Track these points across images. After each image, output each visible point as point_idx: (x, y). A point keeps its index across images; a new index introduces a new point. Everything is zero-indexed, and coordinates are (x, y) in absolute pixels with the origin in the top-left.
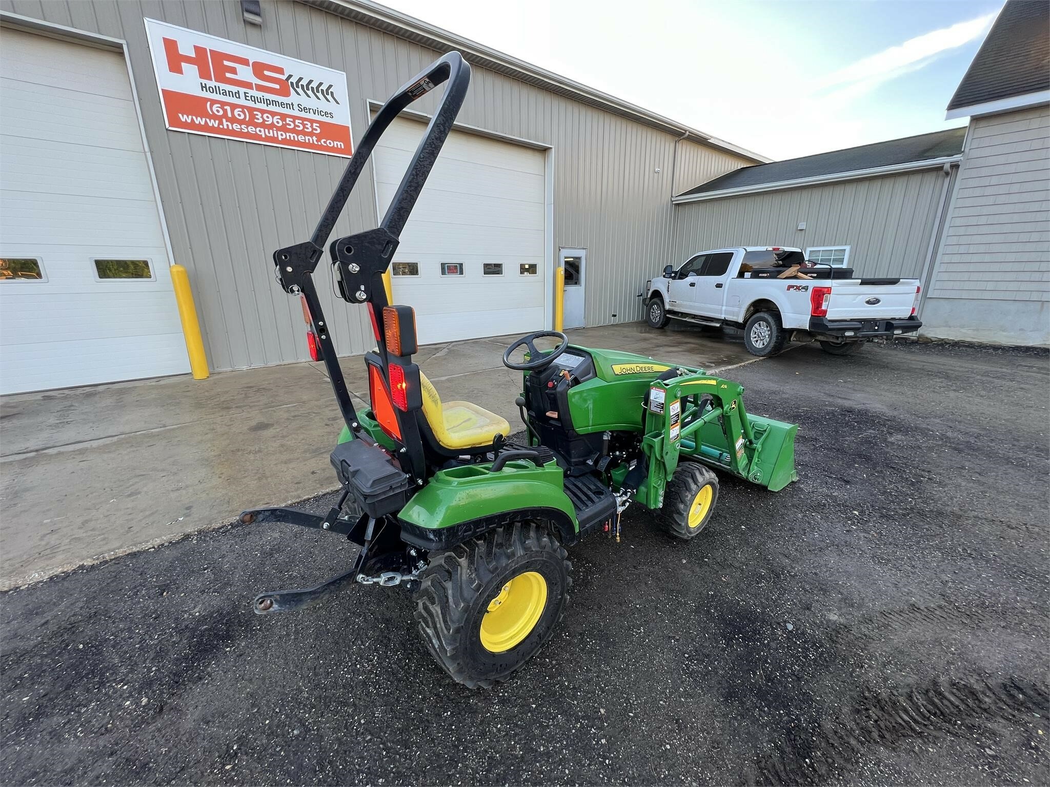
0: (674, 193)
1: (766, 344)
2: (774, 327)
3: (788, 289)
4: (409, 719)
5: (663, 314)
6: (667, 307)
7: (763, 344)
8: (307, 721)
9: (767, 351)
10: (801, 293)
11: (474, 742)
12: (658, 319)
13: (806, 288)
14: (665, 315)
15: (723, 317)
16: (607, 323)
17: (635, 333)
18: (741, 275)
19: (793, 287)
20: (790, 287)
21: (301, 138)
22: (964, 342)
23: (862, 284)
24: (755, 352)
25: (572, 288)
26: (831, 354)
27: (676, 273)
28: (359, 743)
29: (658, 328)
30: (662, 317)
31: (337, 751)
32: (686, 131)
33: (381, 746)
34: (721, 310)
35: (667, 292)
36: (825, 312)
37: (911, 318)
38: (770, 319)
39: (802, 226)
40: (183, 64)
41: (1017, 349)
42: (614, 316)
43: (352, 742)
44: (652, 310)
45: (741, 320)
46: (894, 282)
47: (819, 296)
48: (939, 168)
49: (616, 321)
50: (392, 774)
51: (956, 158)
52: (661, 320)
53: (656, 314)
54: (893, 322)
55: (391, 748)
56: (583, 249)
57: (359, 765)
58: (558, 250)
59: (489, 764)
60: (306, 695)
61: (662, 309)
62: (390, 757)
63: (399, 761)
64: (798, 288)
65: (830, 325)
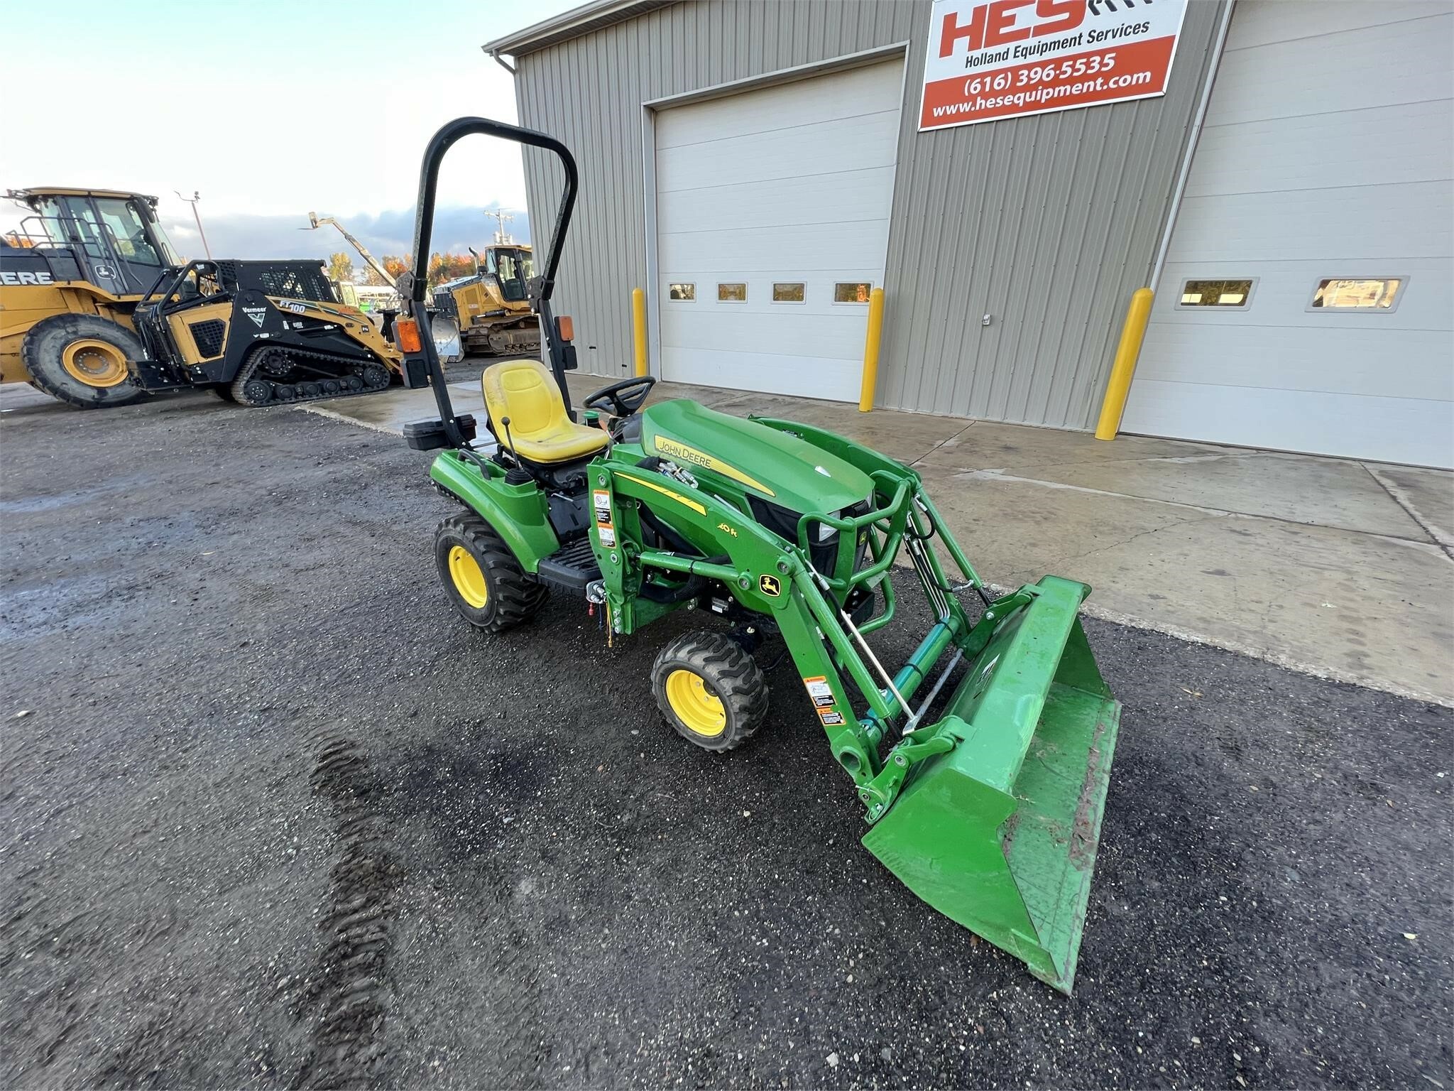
21: (1076, 89)
40: (968, 38)
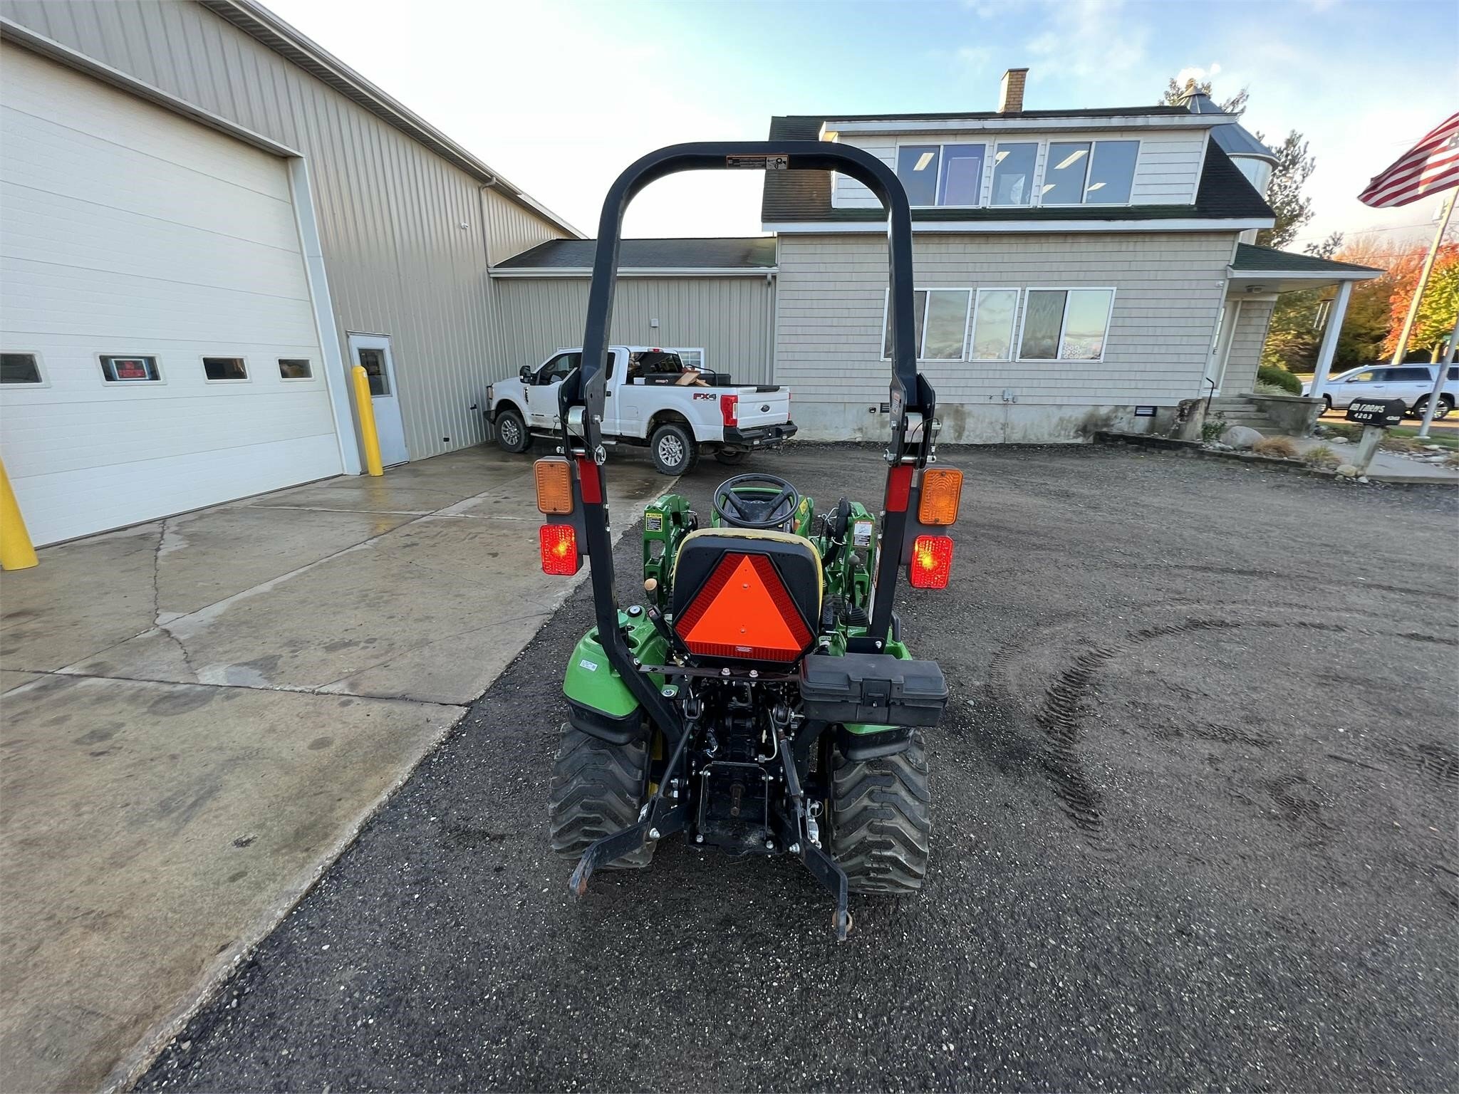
0: (489, 261)
1: (679, 461)
2: (686, 442)
3: (695, 398)
4: (888, 971)
5: (523, 432)
6: (529, 423)
7: (676, 461)
8: (813, 1078)
9: (682, 469)
10: (710, 401)
11: (949, 934)
12: (516, 440)
13: (714, 396)
14: (528, 435)
15: (618, 433)
16: (439, 452)
17: (481, 461)
18: (630, 381)
19: (699, 395)
20: (696, 396)
22: (804, 441)
23: (758, 391)
24: (669, 472)
25: (380, 400)
26: (727, 465)
27: (535, 376)
28: (886, 1033)
29: (520, 453)
30: (523, 437)
31: (881, 1061)
32: (492, 176)
33: (904, 1012)
34: (615, 424)
35: (524, 402)
36: (735, 421)
37: (789, 423)
38: (679, 432)
39: (655, 323)
41: (837, 443)
42: (447, 440)
43: (880, 1040)
44: (503, 428)
45: (643, 436)
46: (776, 389)
47: (728, 405)
48: (764, 277)
49: (449, 447)
50: (944, 1018)
51: (774, 270)
52: (523, 442)
53: (510, 433)
54: (781, 427)
55: (913, 1004)
56: (385, 336)
57: (914, 1045)
58: (344, 337)
59: (977, 935)
60: (771, 1063)
61: (521, 425)
62: (922, 1010)
63: (931, 1005)
64: (705, 396)
65: (744, 435)
